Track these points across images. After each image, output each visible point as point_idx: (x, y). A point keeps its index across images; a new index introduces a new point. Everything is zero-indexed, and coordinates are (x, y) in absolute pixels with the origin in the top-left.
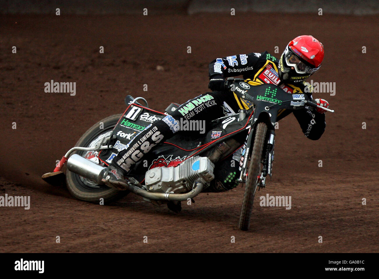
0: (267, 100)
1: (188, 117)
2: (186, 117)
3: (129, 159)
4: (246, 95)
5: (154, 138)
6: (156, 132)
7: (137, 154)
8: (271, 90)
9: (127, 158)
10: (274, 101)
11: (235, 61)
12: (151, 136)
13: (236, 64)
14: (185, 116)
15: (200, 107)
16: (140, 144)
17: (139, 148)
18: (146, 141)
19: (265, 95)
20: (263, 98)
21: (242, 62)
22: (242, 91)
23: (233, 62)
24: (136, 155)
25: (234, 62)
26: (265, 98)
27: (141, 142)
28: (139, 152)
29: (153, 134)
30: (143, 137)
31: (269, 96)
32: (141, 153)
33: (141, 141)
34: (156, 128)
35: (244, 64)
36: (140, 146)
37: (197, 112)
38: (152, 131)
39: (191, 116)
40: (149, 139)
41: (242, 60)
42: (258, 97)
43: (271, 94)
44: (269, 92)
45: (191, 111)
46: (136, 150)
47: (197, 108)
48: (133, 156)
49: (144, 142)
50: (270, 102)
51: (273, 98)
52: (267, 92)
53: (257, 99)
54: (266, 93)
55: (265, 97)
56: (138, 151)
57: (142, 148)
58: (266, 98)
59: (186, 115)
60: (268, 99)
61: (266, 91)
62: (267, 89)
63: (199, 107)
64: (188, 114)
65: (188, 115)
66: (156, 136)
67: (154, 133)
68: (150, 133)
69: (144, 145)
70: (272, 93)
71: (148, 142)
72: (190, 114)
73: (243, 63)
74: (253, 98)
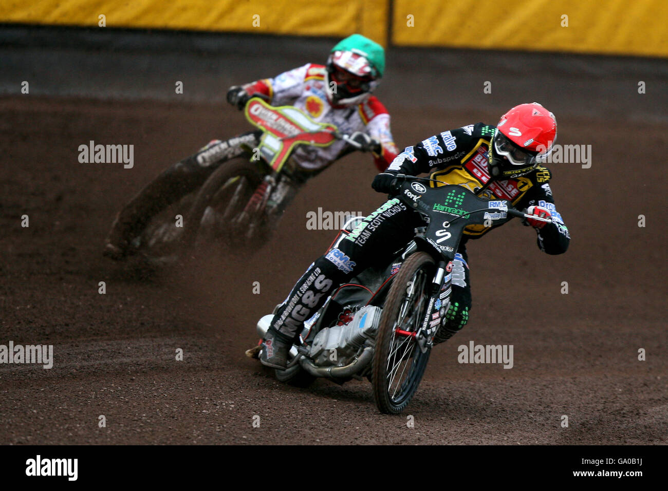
0: (447, 212)
1: (362, 240)
2: (359, 242)
3: (289, 319)
4: (419, 202)
5: (318, 286)
6: (319, 275)
7: (299, 310)
8: (456, 196)
9: (287, 317)
10: (458, 212)
11: (438, 148)
12: (313, 283)
13: (440, 152)
14: (355, 241)
15: (376, 222)
16: (301, 295)
17: (300, 302)
18: (307, 290)
19: (446, 204)
20: (443, 207)
21: (448, 146)
22: (414, 196)
23: (434, 149)
24: (298, 312)
25: (436, 148)
26: (445, 208)
27: (301, 292)
28: (302, 308)
29: (315, 280)
30: (304, 285)
31: (451, 205)
32: (304, 308)
33: (302, 290)
34: (318, 270)
35: (452, 150)
36: (301, 298)
37: (373, 229)
38: (314, 274)
39: (366, 238)
40: (312, 288)
41: (448, 144)
42: (435, 206)
43: (454, 202)
44: (452, 198)
45: (364, 231)
46: (296, 305)
47: (372, 223)
48: (294, 314)
49: (305, 292)
50: (452, 214)
51: (457, 208)
52: (449, 199)
53: (434, 209)
54: (447, 200)
55: (445, 206)
56: (300, 306)
57: (305, 300)
58: (447, 208)
59: (356, 239)
60: (450, 209)
61: (448, 197)
62: (449, 194)
63: (374, 221)
64: (359, 236)
65: (359, 238)
66: (321, 282)
67: (317, 277)
68: (312, 278)
69: (305, 296)
70: (456, 201)
71: (312, 292)
72: (363, 235)
73: (451, 148)
74: (428, 207)
